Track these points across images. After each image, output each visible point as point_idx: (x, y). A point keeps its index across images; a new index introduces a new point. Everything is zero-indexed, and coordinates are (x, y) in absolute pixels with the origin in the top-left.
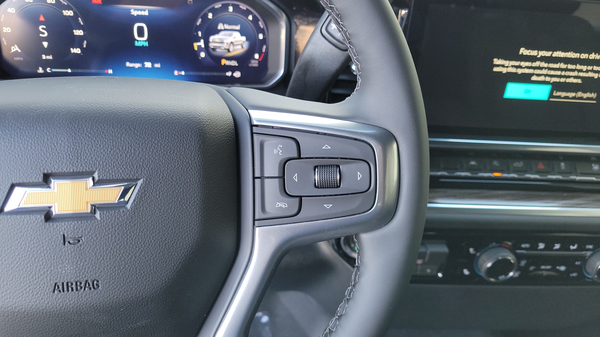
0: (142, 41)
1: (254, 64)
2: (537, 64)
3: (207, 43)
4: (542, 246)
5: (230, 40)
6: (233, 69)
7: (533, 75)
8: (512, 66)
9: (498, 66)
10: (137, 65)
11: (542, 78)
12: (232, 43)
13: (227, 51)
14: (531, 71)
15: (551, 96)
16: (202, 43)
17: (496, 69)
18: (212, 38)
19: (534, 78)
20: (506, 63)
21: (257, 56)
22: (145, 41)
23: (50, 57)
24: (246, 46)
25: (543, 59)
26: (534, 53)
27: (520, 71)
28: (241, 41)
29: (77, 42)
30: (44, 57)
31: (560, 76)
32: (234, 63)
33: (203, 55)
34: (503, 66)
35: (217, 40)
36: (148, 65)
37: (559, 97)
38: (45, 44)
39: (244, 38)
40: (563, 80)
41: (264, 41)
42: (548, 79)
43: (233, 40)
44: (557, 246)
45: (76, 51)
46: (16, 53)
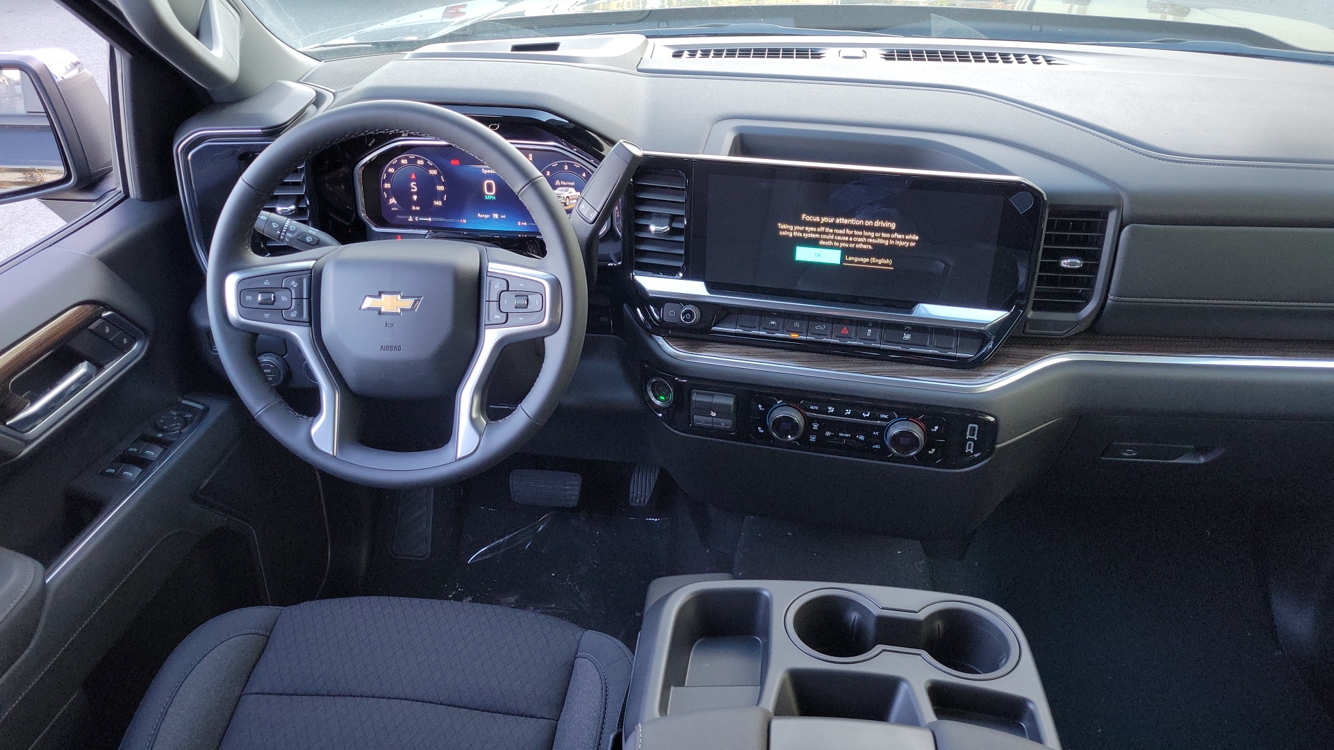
0: (490, 195)
2: (822, 229)
4: (831, 409)
5: (566, 195)
7: (820, 239)
8: (797, 231)
9: (784, 230)
10: (487, 216)
11: (830, 243)
12: (568, 197)
13: (564, 204)
14: (818, 236)
15: (843, 260)
17: (781, 233)
19: (822, 243)
20: (791, 228)
22: (493, 195)
23: (418, 208)
25: (826, 225)
26: (817, 219)
27: (806, 235)
28: (576, 195)
29: (438, 196)
30: (414, 208)
31: (848, 242)
34: (788, 230)
36: (496, 216)
37: (852, 262)
38: (415, 197)
39: (578, 193)
40: (852, 245)
42: (836, 244)
43: (569, 195)
44: (848, 412)
45: (438, 203)
46: (393, 205)
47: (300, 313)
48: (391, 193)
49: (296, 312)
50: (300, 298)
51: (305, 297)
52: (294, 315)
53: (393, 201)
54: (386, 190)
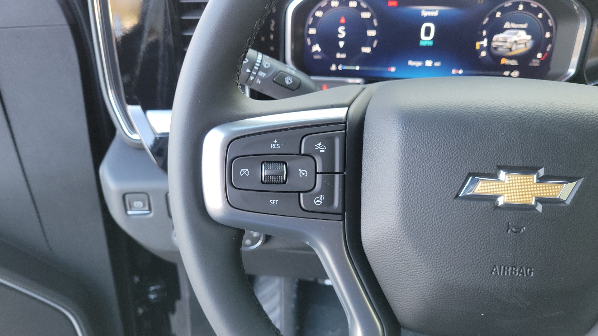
0: (426, 40)
1: (535, 63)
3: (490, 42)
5: (515, 38)
6: (511, 68)
10: (418, 64)
12: (516, 42)
13: (508, 50)
16: (485, 43)
18: (496, 37)
21: (539, 55)
22: (430, 40)
23: (343, 56)
24: (530, 45)
28: (525, 39)
29: (368, 41)
30: (339, 55)
32: (514, 63)
33: (483, 54)
35: (501, 39)
36: (429, 63)
38: (341, 44)
39: (529, 37)
41: (550, 40)
45: (366, 50)
46: (316, 52)
47: (329, 200)
48: (315, 39)
49: (322, 197)
50: (329, 173)
51: (337, 170)
52: (319, 201)
53: (316, 48)
54: (311, 36)
